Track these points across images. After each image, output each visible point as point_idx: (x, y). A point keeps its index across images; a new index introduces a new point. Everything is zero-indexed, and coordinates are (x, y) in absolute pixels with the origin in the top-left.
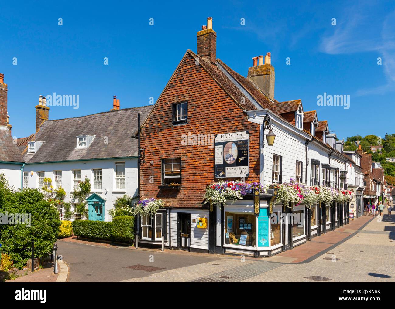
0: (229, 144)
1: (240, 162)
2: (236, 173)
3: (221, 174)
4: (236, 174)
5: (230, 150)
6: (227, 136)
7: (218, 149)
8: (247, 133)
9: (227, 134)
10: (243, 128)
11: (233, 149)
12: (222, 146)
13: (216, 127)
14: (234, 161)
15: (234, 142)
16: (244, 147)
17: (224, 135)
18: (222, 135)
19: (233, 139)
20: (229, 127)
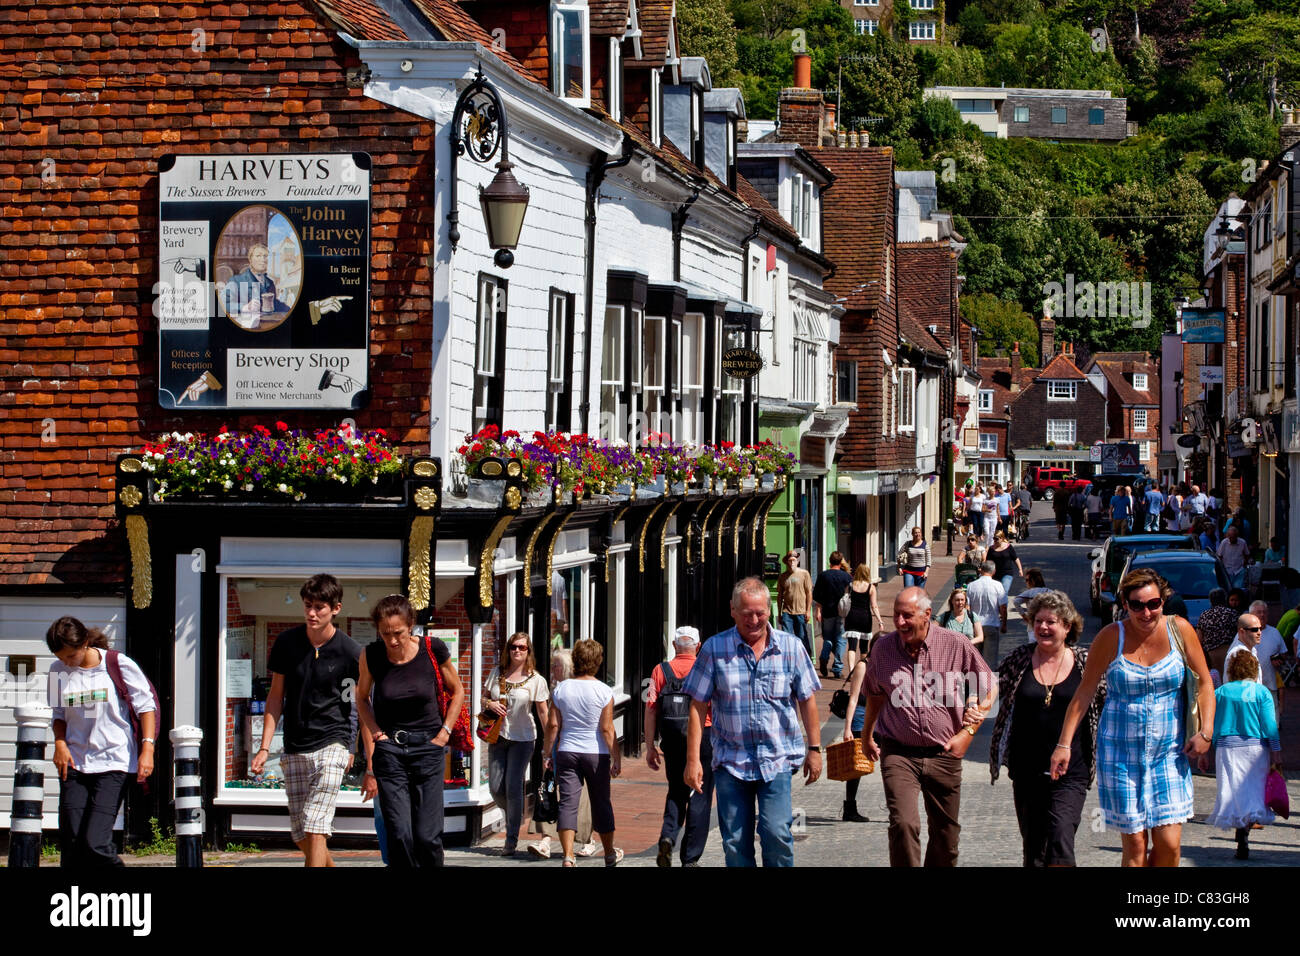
0: (248, 217)
1: (315, 322)
2: (290, 385)
3: (198, 387)
4: (290, 391)
5: (256, 251)
6: (239, 173)
7: (182, 244)
8: (362, 162)
9: (237, 161)
10: (333, 132)
11: (275, 246)
12: (205, 225)
13: (164, 108)
14: (282, 317)
15: (283, 207)
16: (344, 243)
17: (222, 161)
18: (208, 160)
19: (277, 192)
20: (246, 120)
